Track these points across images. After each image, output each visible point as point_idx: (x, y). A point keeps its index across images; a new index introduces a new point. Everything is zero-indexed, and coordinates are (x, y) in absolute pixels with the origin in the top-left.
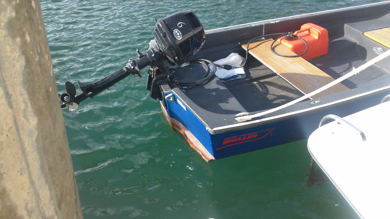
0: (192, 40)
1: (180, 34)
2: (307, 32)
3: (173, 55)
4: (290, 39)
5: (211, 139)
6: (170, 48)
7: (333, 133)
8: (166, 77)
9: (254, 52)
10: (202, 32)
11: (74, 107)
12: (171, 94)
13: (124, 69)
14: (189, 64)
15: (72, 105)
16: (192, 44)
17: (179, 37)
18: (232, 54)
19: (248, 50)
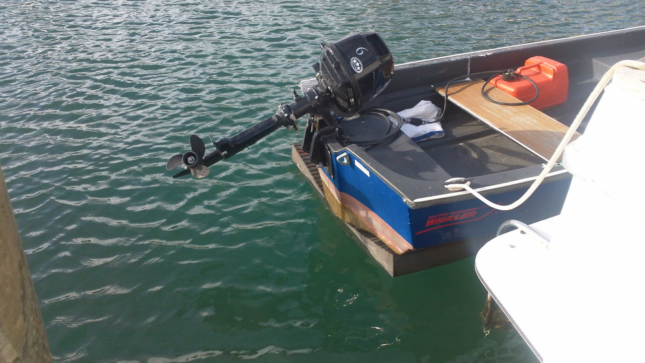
0: (376, 74)
1: (360, 65)
2: (535, 69)
3: (348, 97)
4: (510, 79)
5: (410, 217)
6: (347, 85)
7: (512, 247)
8: (334, 130)
9: (456, 99)
10: (391, 63)
11: (203, 172)
12: (345, 154)
13: (274, 118)
14: (359, 116)
15: (201, 169)
16: (376, 79)
17: (359, 68)
18: (422, 102)
19: (447, 96)
